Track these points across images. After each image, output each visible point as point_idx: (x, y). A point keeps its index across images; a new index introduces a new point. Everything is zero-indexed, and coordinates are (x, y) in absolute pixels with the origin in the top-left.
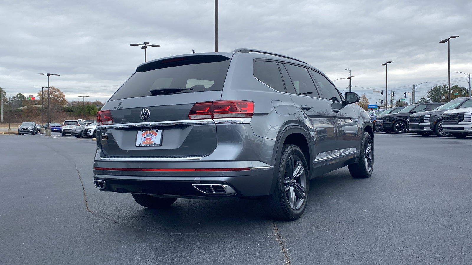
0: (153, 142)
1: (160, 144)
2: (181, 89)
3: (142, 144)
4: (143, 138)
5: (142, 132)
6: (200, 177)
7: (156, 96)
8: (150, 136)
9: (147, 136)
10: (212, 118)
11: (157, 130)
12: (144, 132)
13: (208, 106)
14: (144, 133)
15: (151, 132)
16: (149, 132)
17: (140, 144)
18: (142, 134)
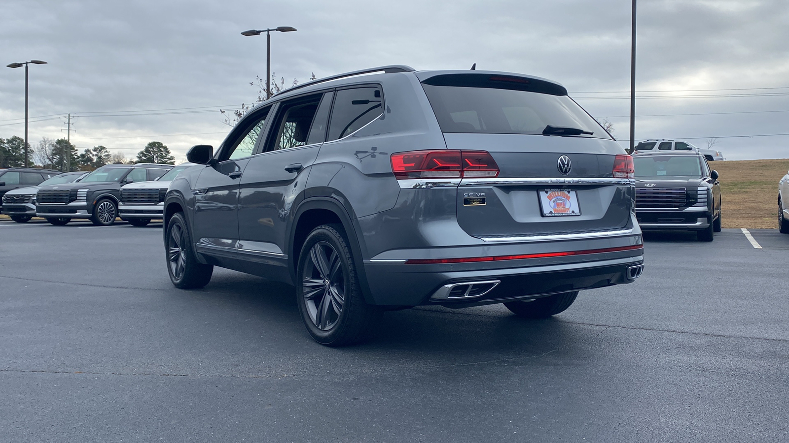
0: (569, 209)
1: (579, 212)
3: (553, 212)
4: (552, 204)
5: (547, 193)
7: (549, 136)
8: (561, 200)
9: (556, 200)
10: (627, 177)
11: (568, 190)
12: (549, 193)
14: (550, 194)
15: (561, 194)
16: (558, 194)
17: (551, 212)
18: (548, 197)
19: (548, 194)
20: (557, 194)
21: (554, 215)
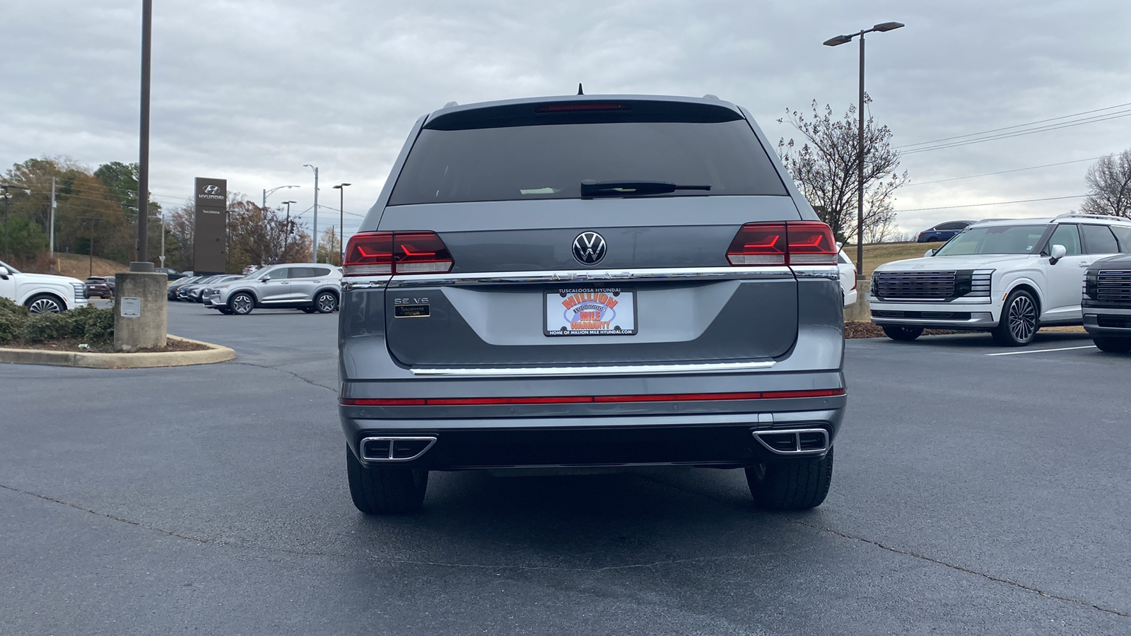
0: (608, 323)
1: (633, 329)
2: (677, 184)
3: (569, 328)
4: (571, 314)
5: (563, 296)
6: (771, 412)
7: (591, 199)
8: (595, 307)
9: (582, 308)
10: (787, 264)
11: (617, 290)
12: (568, 295)
13: (776, 233)
14: (571, 298)
15: (595, 297)
17: (564, 329)
18: (564, 303)
19: (566, 298)
20: (586, 298)
21: (568, 333)
